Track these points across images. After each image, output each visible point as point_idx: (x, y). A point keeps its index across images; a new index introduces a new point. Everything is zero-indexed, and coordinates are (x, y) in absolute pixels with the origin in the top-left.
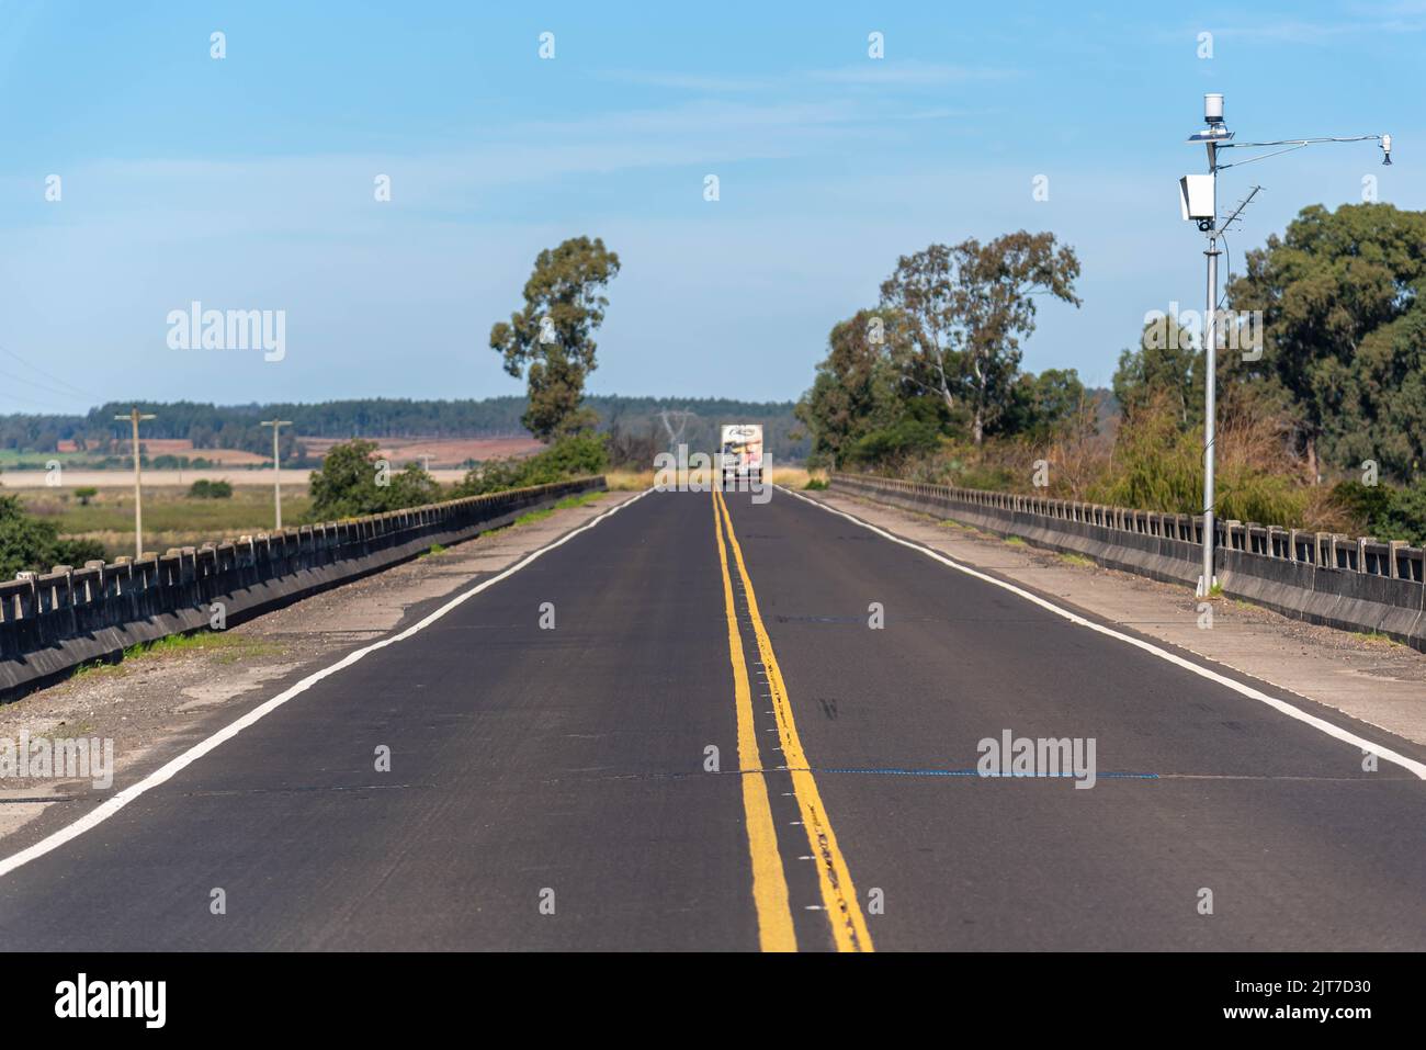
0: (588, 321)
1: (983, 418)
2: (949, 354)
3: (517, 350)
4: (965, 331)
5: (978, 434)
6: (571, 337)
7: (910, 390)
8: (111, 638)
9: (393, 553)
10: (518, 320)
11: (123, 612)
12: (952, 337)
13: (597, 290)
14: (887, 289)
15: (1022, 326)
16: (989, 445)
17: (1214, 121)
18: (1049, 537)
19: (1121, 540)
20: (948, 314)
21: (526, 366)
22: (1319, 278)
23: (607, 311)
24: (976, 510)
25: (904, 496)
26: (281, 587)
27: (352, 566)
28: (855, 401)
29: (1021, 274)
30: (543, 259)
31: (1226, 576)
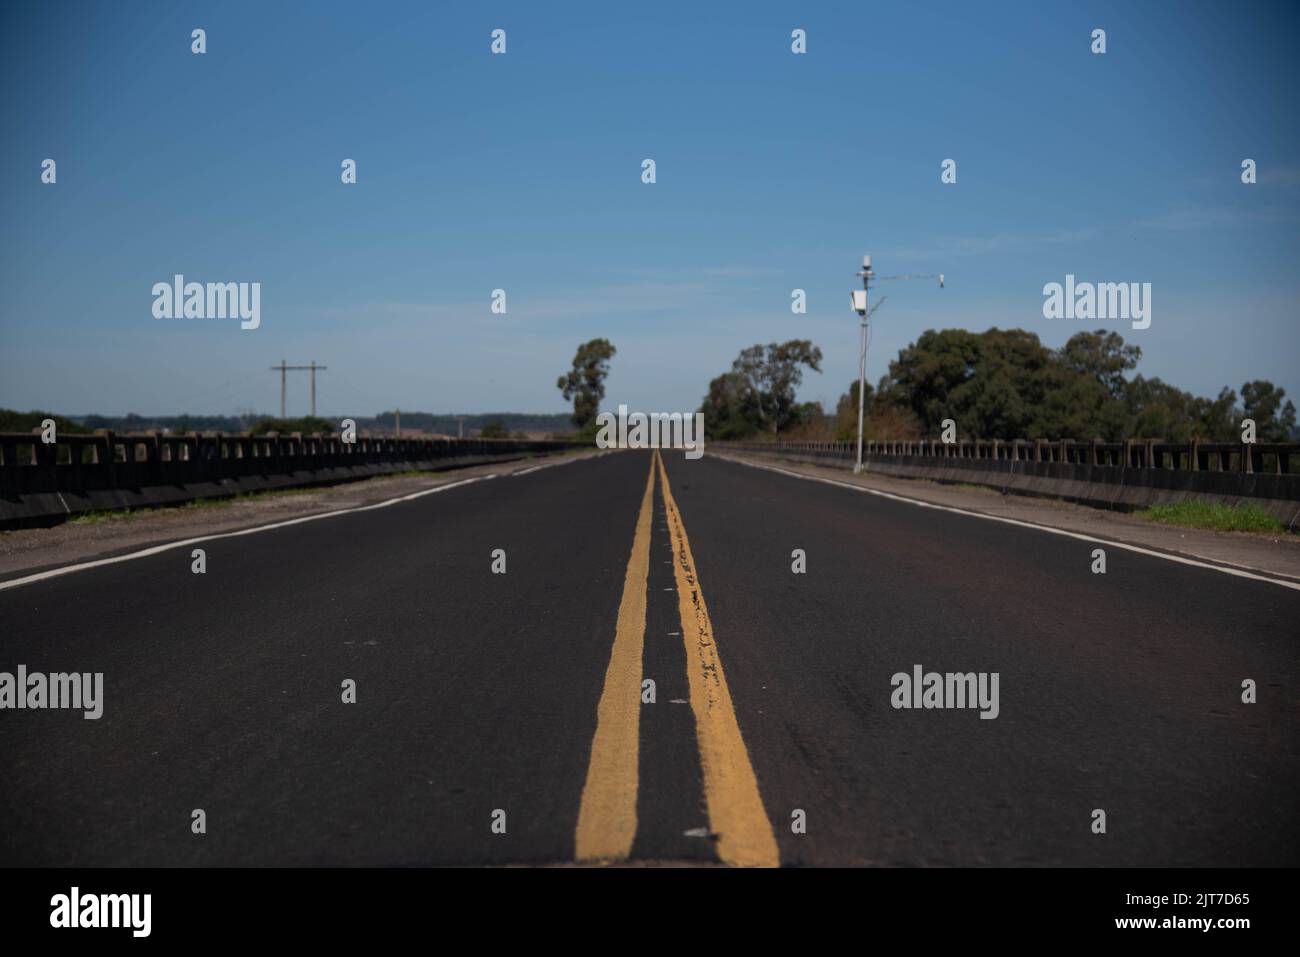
0: (601, 376)
1: (778, 422)
2: (763, 395)
3: (569, 389)
4: (770, 384)
5: (775, 429)
6: (594, 383)
7: (744, 409)
8: (388, 467)
9: (511, 456)
10: (570, 375)
11: (394, 458)
12: (763, 387)
13: (606, 362)
14: (736, 364)
15: (795, 381)
16: (780, 435)
17: (866, 268)
18: (796, 458)
19: (827, 455)
20: (763, 376)
21: (573, 396)
22: (931, 362)
23: (610, 372)
24: (767, 450)
25: (737, 449)
26: (461, 461)
27: (492, 458)
28: (720, 413)
29: (796, 359)
30: (581, 349)
31: (867, 464)
